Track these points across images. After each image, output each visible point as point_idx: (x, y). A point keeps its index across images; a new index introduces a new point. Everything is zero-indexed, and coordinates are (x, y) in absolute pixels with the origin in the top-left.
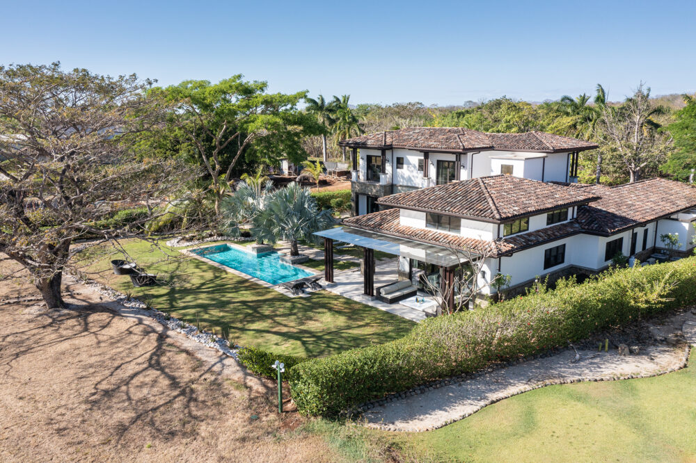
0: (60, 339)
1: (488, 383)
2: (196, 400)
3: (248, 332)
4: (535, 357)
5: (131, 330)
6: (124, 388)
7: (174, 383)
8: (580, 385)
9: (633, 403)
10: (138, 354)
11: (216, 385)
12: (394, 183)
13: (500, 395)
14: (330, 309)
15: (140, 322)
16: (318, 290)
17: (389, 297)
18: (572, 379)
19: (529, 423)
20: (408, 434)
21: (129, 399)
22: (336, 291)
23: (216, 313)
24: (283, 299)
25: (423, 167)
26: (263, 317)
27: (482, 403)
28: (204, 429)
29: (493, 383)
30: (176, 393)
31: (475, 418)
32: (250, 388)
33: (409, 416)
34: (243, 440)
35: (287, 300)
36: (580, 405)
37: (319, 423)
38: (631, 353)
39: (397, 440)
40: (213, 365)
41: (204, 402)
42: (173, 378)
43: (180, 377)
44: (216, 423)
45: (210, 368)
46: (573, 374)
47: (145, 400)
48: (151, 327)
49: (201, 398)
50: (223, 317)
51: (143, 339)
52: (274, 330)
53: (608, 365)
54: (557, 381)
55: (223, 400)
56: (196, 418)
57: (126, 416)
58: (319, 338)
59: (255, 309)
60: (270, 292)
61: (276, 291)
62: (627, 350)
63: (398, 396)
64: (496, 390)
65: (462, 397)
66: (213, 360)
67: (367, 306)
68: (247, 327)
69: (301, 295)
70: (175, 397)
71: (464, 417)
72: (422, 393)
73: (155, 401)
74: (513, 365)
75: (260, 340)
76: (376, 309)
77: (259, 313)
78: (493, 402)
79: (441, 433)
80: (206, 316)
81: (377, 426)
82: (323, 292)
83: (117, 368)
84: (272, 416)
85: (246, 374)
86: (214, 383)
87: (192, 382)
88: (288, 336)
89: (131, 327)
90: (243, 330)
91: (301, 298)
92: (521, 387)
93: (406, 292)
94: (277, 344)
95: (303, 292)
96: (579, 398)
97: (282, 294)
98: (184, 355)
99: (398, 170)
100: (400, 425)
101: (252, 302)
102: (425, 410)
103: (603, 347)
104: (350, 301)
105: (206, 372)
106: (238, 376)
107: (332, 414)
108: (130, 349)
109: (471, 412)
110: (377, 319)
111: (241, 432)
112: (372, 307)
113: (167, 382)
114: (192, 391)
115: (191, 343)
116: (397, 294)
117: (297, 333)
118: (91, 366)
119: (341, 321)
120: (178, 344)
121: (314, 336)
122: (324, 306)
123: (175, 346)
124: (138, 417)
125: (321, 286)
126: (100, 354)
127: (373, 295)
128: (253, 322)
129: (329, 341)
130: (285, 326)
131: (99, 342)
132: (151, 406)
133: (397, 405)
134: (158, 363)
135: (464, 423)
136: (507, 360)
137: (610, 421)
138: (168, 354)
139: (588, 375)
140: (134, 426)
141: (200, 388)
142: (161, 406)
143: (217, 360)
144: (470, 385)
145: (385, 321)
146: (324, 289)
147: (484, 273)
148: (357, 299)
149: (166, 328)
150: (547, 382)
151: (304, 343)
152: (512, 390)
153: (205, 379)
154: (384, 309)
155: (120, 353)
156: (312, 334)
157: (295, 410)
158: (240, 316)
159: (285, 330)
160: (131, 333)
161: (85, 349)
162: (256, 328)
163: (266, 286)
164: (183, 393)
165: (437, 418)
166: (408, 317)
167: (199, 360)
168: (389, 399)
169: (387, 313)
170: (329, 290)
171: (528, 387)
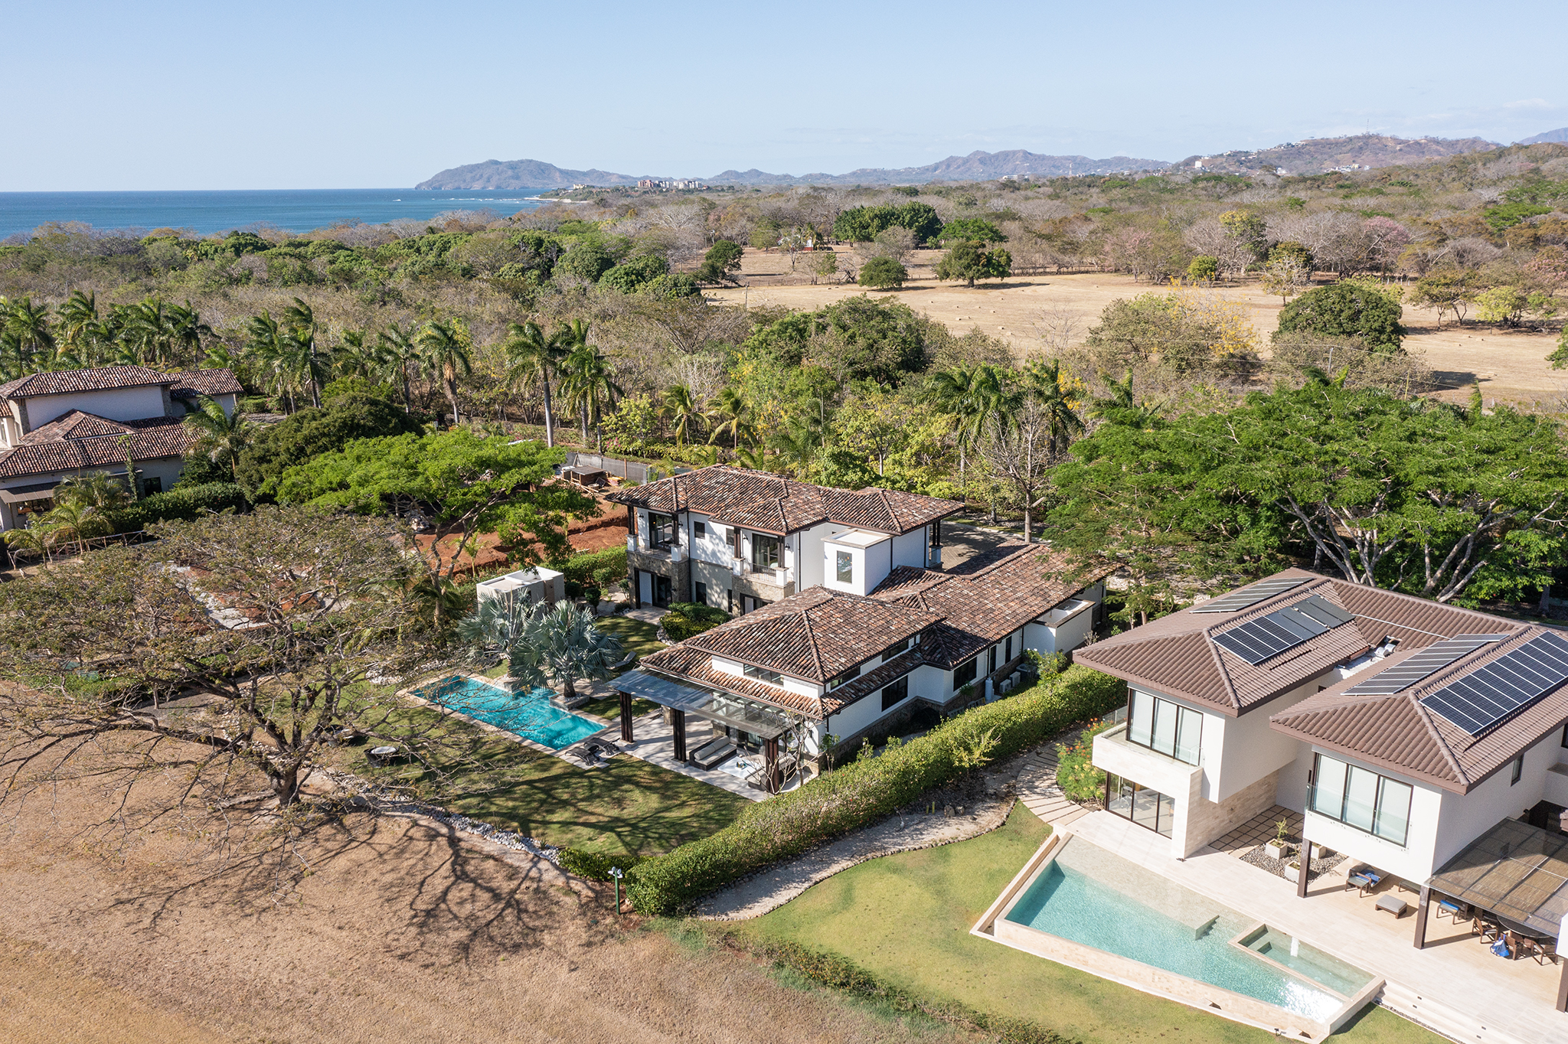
0: (329, 855)
1: (813, 863)
2: (526, 911)
3: (553, 826)
4: (861, 828)
5: (409, 834)
6: (443, 906)
7: (496, 896)
8: (900, 856)
9: (941, 870)
10: (437, 865)
11: (540, 893)
12: (692, 557)
13: (824, 874)
14: (637, 784)
15: (415, 824)
16: (615, 756)
17: (705, 763)
18: (893, 850)
19: (847, 898)
20: (741, 922)
21: (456, 917)
22: (639, 754)
23: (503, 803)
24: (575, 773)
25: (733, 539)
26: (564, 804)
27: (806, 885)
28: (547, 939)
29: (817, 863)
30: (501, 906)
31: (800, 900)
32: (578, 894)
33: (741, 904)
34: (589, 944)
35: (581, 774)
36: (895, 877)
37: (656, 922)
38: (957, 813)
39: (732, 928)
40: (529, 871)
41: (535, 912)
42: (490, 890)
43: (498, 888)
44: (558, 932)
45: (527, 875)
46: (895, 844)
47: (472, 917)
48: (433, 829)
49: (531, 908)
50: (514, 808)
51: (431, 845)
52: (581, 820)
53: (930, 830)
54: (879, 854)
55: (555, 909)
56: (534, 929)
57: (463, 934)
58: (634, 826)
59: (547, 792)
60: (554, 763)
61: (563, 761)
62: (952, 811)
63: (728, 886)
64: (820, 870)
65: (788, 880)
66: (526, 865)
67: (679, 776)
68: (549, 817)
69: (597, 765)
70: (503, 910)
71: (789, 901)
72: (750, 880)
73: (485, 917)
74: (839, 840)
75: (570, 836)
76: (692, 780)
77: (554, 798)
78: (816, 883)
79: (769, 918)
80: (494, 809)
81: (711, 918)
82: (622, 757)
83: (422, 883)
84: (609, 920)
85: (568, 878)
86: (537, 890)
87: (514, 892)
88: (602, 828)
89: (408, 830)
90: (546, 823)
91: (597, 769)
92: (845, 864)
93: (723, 753)
94: (590, 839)
95: (599, 759)
96: (896, 870)
97: (573, 765)
98: (491, 862)
99: (697, 540)
100: (732, 915)
101: (541, 780)
102: (754, 899)
103: (930, 809)
104: (657, 770)
105: (524, 879)
106: (561, 881)
107: (669, 910)
108: (422, 859)
109: (795, 895)
110: (694, 794)
111: (584, 937)
112: (685, 777)
113: (486, 896)
114: (518, 902)
115: (492, 845)
116: (713, 758)
117: (609, 822)
118: (392, 885)
119: (654, 801)
120: (478, 849)
121: (629, 825)
122: (629, 780)
123: (476, 852)
124: (475, 933)
125: (618, 749)
126: (392, 870)
127: (685, 761)
128: (551, 812)
129: (645, 829)
130: (592, 814)
131: (381, 855)
132: (484, 922)
133: (728, 895)
134: (464, 873)
135: (790, 906)
136: (833, 835)
137: (918, 890)
138: (472, 862)
139: (910, 844)
140: (477, 941)
141: (526, 898)
142: (492, 921)
143: (530, 864)
144: (796, 868)
145: (703, 796)
146: (623, 753)
147: (811, 732)
148: (665, 765)
149: (451, 828)
150: (869, 856)
151: (619, 834)
152: (835, 868)
153: (527, 888)
154: (700, 779)
155: (414, 865)
156: (625, 822)
157: (631, 912)
158: (534, 805)
159: (593, 819)
160: (411, 838)
161: (370, 865)
162: (560, 819)
163: (548, 753)
164: (508, 905)
165: (765, 904)
166: (731, 787)
167: (511, 866)
168: (720, 890)
169: (703, 784)
170: (629, 753)
171: (850, 864)
